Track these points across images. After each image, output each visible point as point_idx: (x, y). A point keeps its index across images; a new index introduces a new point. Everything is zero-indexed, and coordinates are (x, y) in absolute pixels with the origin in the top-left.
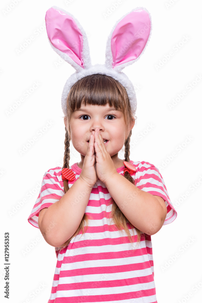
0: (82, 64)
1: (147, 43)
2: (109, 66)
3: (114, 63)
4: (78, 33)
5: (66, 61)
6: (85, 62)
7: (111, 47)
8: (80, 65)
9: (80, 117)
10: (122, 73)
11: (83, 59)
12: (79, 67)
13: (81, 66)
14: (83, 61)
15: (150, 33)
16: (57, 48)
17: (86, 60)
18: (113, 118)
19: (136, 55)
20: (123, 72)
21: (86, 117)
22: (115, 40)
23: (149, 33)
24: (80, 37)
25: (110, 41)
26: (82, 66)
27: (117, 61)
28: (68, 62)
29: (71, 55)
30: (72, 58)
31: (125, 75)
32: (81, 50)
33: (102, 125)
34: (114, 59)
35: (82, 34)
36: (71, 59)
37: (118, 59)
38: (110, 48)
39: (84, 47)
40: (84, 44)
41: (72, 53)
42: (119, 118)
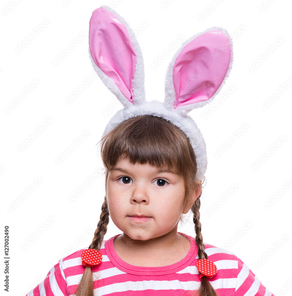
0: (131, 98)
1: (224, 80)
2: (169, 106)
3: (177, 101)
4: (131, 51)
5: (109, 89)
6: (135, 95)
7: (173, 79)
8: (128, 99)
9: (119, 179)
10: (189, 117)
11: (133, 89)
12: (126, 101)
13: (129, 101)
14: (133, 92)
15: (230, 67)
16: (100, 67)
17: (137, 92)
18: (166, 184)
19: (208, 95)
20: (191, 116)
21: (127, 179)
22: (178, 69)
23: (229, 65)
24: (133, 57)
25: (173, 70)
26: (132, 100)
27: (181, 100)
28: (112, 91)
29: (118, 82)
30: (119, 86)
31: (193, 120)
32: (132, 77)
33: (146, 194)
34: (178, 96)
35: (136, 54)
36: (117, 88)
37: (183, 97)
38: (171, 78)
39: (136, 72)
40: (137, 68)
41: (119, 80)
42: (174, 183)
